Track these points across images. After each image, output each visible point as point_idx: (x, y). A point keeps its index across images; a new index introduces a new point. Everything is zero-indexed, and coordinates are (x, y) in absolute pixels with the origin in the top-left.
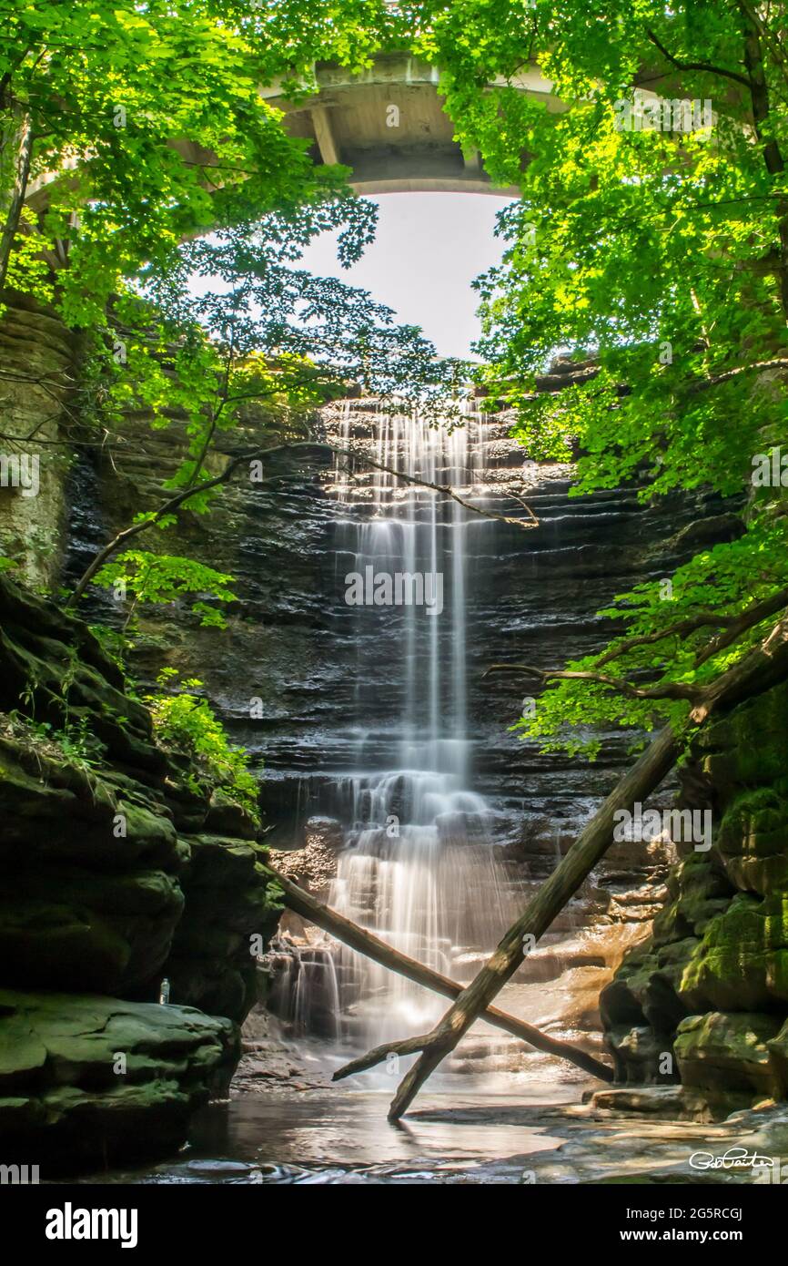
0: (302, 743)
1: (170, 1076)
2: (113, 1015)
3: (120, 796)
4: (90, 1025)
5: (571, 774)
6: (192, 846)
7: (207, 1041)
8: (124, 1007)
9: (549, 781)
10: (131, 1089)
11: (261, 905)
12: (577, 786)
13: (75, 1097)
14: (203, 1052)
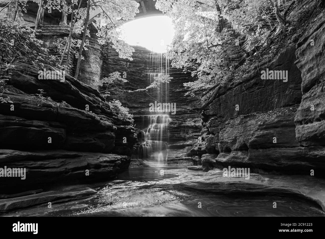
0: (142, 111)
1: (111, 166)
2: (101, 156)
3: (101, 119)
4: (96, 158)
5: (187, 115)
6: (117, 128)
7: (118, 160)
8: (104, 155)
9: (183, 116)
10: (103, 168)
11: (133, 137)
12: (188, 117)
13: (93, 170)
14: (118, 162)
